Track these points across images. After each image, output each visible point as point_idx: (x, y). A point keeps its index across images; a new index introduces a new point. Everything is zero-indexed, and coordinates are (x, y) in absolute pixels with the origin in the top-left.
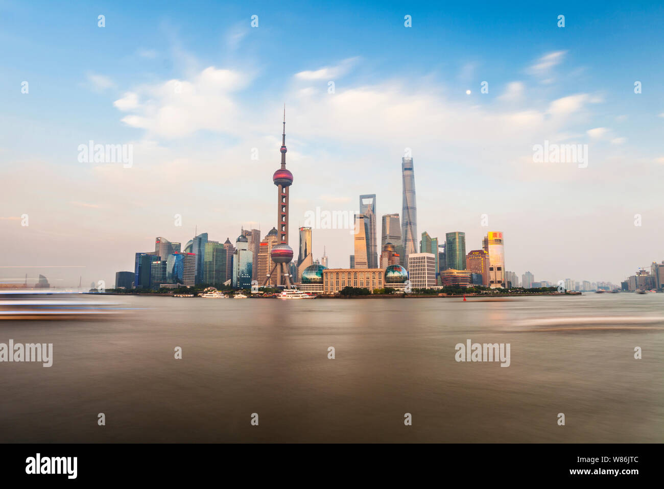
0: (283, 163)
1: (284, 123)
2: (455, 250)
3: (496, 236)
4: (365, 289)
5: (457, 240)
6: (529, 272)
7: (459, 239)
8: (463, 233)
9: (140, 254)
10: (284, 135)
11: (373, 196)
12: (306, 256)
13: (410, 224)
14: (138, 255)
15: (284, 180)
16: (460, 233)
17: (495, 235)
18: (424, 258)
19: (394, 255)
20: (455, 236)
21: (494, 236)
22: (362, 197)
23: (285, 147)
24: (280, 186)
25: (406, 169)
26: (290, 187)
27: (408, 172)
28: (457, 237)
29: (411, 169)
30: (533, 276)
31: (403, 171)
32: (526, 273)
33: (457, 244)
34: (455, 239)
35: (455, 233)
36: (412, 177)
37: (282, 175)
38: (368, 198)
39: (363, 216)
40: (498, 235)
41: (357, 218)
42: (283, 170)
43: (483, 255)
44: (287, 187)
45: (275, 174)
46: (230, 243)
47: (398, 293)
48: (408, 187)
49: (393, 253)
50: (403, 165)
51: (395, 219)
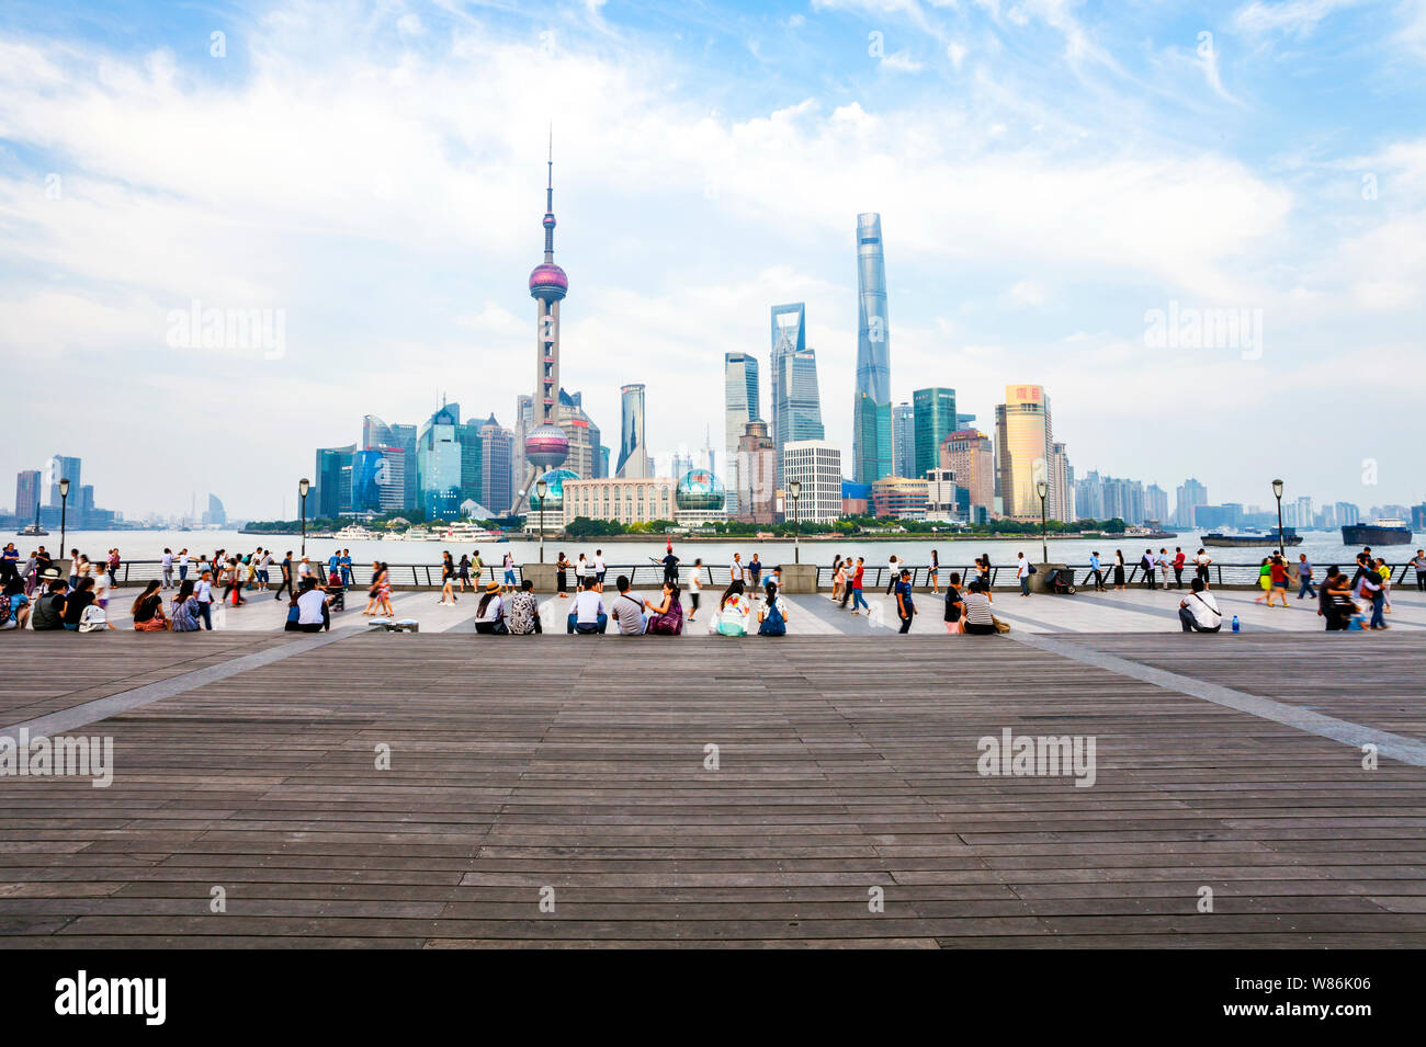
0: (549, 250)
1: (550, 164)
2: (931, 430)
3: (1025, 397)
5: (935, 407)
6: (1194, 481)
7: (940, 404)
8: (951, 392)
9: (323, 451)
10: (550, 190)
11: (800, 308)
12: (634, 446)
14: (321, 453)
15: (548, 289)
16: (942, 391)
17: (1022, 391)
18: (810, 452)
19: (762, 446)
20: (930, 397)
21: (1019, 396)
22: (777, 311)
23: (552, 216)
24: (541, 300)
25: (864, 241)
26: (562, 302)
27: (868, 249)
28: (935, 399)
29: (876, 241)
30: (1204, 490)
31: (859, 247)
32: (1188, 481)
33: (936, 417)
34: (930, 404)
35: (929, 391)
36: (879, 258)
37: (545, 277)
38: (789, 311)
39: (742, 357)
40: (1029, 394)
41: (732, 361)
42: (548, 266)
43: (975, 443)
44: (555, 303)
45: (533, 276)
46: (497, 425)
47: (676, 530)
48: (870, 283)
49: (761, 440)
50: (860, 231)
51: (805, 361)
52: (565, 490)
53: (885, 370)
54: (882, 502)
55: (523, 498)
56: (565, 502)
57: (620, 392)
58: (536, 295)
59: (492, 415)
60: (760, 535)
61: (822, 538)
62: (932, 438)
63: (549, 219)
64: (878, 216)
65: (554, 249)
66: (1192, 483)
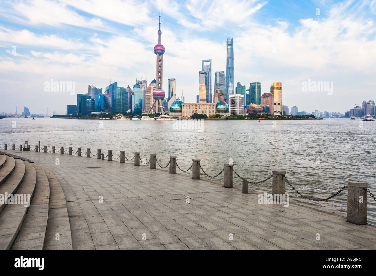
0: (160, 41)
1: (160, 16)
2: (255, 93)
3: (278, 85)
4: (205, 115)
5: (256, 87)
6: (295, 106)
8: (260, 83)
9: (80, 94)
10: (160, 24)
11: (210, 61)
12: (172, 96)
13: (231, 78)
14: (79, 95)
15: (160, 51)
16: (258, 83)
17: (277, 84)
18: (237, 97)
19: (221, 95)
21: (277, 85)
22: (204, 61)
23: (160, 31)
24: (157, 54)
25: (229, 45)
26: (163, 55)
27: (230, 47)
28: (256, 85)
29: (232, 45)
30: (297, 108)
31: (227, 46)
32: (294, 106)
33: (256, 89)
34: (255, 86)
35: (255, 83)
36: (232, 49)
37: (159, 48)
38: (207, 62)
39: (204, 73)
40: (279, 84)
41: (201, 73)
42: (159, 45)
43: (270, 96)
44: (161, 55)
45: (155, 47)
46: (130, 88)
47: (223, 117)
48: (230, 55)
49: (221, 94)
50: (227, 42)
51: (222, 74)
52: (182, 106)
53: (233, 78)
54: (250, 110)
55: (152, 108)
56: (183, 109)
57: (168, 81)
58: (156, 53)
59: (129, 85)
60: (246, 118)
61: (262, 119)
62: (256, 95)
63: (160, 32)
64: (232, 38)
65: (161, 40)
66: (295, 107)
